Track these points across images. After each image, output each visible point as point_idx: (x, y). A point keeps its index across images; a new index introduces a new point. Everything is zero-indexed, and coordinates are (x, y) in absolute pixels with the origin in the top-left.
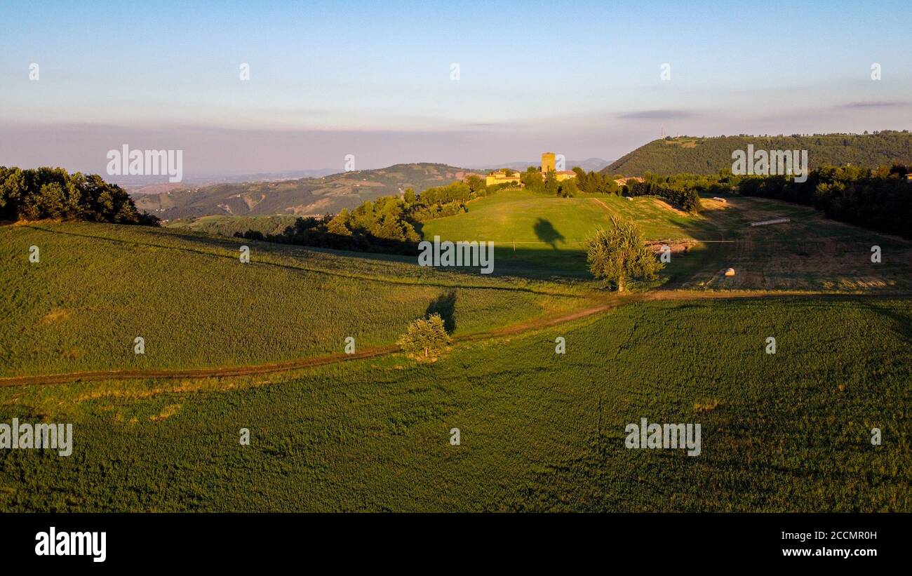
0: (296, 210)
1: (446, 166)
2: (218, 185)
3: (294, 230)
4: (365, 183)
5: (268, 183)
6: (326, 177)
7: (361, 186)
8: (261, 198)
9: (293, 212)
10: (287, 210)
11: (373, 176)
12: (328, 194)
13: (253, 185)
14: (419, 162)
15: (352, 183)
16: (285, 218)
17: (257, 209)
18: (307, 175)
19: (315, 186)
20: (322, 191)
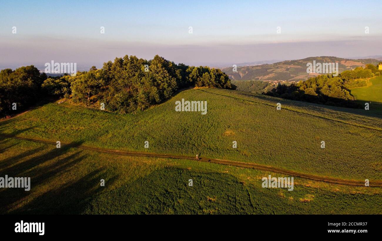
0: (260, 78)
1: (336, 58)
2: (230, 67)
3: (276, 90)
4: (292, 66)
5: (249, 66)
6: (274, 64)
7: (290, 67)
8: (246, 73)
9: (258, 79)
10: (256, 78)
11: (296, 63)
12: (274, 71)
13: (243, 67)
14: (321, 56)
15: (286, 66)
16: (256, 81)
17: (244, 77)
18: (265, 63)
19: (269, 67)
20: (272, 70)
